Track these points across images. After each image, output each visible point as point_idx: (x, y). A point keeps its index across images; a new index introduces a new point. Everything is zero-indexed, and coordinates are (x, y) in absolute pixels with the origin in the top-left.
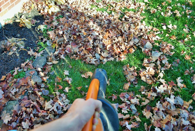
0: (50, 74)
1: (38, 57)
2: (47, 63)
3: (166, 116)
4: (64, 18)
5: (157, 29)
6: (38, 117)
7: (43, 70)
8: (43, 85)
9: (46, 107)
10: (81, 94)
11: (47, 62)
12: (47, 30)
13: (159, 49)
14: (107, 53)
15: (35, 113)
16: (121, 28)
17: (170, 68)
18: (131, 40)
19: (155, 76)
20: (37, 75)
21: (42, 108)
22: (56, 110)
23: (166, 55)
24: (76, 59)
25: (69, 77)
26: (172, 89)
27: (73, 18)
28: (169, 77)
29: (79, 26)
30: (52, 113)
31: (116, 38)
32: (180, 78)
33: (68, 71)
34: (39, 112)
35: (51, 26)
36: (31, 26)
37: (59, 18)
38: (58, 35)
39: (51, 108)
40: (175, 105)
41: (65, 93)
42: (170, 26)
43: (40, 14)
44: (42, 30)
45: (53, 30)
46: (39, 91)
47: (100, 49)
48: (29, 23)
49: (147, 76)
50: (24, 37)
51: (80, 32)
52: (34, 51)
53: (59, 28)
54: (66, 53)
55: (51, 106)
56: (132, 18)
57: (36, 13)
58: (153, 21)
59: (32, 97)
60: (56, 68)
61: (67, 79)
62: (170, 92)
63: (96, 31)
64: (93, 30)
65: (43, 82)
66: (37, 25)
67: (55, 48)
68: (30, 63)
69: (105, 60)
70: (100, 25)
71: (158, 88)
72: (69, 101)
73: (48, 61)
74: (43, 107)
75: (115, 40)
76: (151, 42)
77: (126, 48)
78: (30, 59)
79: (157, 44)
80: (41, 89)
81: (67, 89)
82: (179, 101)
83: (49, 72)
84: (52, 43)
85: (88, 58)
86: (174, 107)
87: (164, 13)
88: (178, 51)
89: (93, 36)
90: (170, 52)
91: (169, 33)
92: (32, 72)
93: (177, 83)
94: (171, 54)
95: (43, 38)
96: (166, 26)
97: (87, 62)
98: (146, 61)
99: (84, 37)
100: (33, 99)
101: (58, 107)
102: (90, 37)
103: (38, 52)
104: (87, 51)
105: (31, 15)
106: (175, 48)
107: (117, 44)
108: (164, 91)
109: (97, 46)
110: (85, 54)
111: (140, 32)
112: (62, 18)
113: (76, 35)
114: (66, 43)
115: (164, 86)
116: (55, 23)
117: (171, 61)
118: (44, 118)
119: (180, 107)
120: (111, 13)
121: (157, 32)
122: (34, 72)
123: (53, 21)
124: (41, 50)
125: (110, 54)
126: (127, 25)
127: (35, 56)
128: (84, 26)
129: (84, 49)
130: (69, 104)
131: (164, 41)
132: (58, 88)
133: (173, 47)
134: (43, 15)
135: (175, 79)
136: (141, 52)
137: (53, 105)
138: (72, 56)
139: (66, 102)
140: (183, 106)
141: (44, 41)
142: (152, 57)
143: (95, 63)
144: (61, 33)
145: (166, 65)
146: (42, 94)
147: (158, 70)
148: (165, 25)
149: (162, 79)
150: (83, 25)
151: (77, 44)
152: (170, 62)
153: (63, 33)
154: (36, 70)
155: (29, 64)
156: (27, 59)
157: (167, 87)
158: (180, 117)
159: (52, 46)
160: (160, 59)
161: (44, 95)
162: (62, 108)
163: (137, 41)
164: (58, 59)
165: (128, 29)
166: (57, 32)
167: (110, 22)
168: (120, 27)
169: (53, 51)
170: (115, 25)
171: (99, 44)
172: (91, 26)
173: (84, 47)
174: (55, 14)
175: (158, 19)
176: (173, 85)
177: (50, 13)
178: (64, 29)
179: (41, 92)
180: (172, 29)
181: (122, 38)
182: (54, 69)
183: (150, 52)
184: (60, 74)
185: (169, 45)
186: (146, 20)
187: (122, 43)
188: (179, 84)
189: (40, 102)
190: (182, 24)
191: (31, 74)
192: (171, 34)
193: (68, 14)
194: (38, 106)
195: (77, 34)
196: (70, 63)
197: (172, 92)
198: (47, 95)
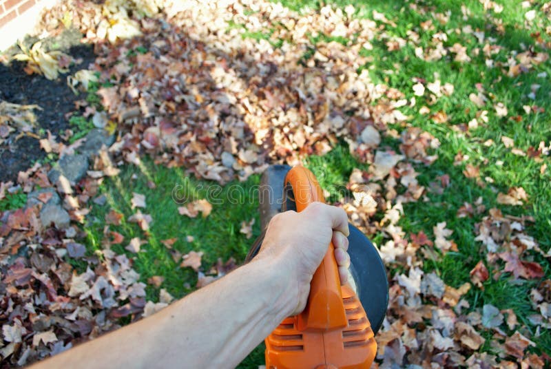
0: (94, 204)
1: (66, 156)
2: (90, 173)
3: (391, 323)
4: (149, 55)
5: (399, 94)
6: (48, 313)
7: (77, 191)
8: (71, 232)
9: (72, 289)
10: (171, 258)
11: (89, 169)
12: (98, 86)
13: (395, 146)
14: (254, 152)
15: (43, 302)
16: (299, 86)
17: (421, 198)
18: (322, 120)
19: (378, 216)
20: (57, 204)
21: (62, 291)
22: (97, 297)
23: (414, 164)
24: (170, 166)
25: (144, 211)
26: (419, 255)
27: (173, 57)
28: (415, 223)
29: (184, 76)
30: (87, 304)
31: (282, 114)
32: (444, 224)
33: (143, 197)
34: (52, 300)
35: (112, 74)
36: (59, 72)
37: (136, 53)
38: (127, 101)
39: (87, 291)
40: (421, 295)
41: (129, 254)
42: (435, 87)
43: (84, 41)
44: (86, 84)
45: (114, 85)
46: (57, 245)
47: (237, 140)
48: (52, 65)
49: (355, 216)
50: (35, 102)
51: (186, 93)
52: (58, 140)
53: (130, 81)
54: (144, 149)
55: (87, 287)
56: (335, 61)
57: (76, 39)
58: (390, 72)
59: (38, 260)
60: (114, 187)
61: (139, 216)
62: (412, 262)
63: (230, 91)
64: (224, 89)
65: (74, 222)
66: (74, 69)
67: (116, 134)
68: (41, 172)
69: (248, 170)
70: (244, 77)
71: (379, 248)
72: (138, 276)
73: (93, 167)
74: (66, 288)
75: (277, 118)
76: (376, 128)
77: (307, 141)
78: (43, 161)
79: (394, 134)
80: (65, 241)
81: (135, 244)
82: (431, 285)
83: (90, 197)
84: (106, 121)
85: (202, 163)
86: (417, 302)
87: (424, 49)
88: (448, 154)
89: (219, 105)
90: (424, 154)
91: (431, 103)
92: (45, 197)
93: (434, 239)
94: (428, 161)
95: (86, 106)
96: (425, 85)
97: (198, 173)
98: (357, 175)
99: (197, 107)
100: (39, 267)
101: (106, 291)
102: (213, 108)
103: (67, 143)
104: (199, 144)
105: (62, 42)
106: (440, 146)
107: (282, 131)
108: (397, 258)
109: (229, 134)
110: (195, 154)
111: (351, 99)
112: (145, 53)
113: (174, 101)
114: (145, 121)
115: (396, 245)
116: (122, 68)
117: (424, 178)
118: (63, 317)
119: (435, 303)
120: (280, 45)
121: (397, 100)
122: (50, 195)
123: (116, 62)
124: (78, 139)
125: (264, 155)
126: (318, 80)
127: (58, 154)
128: (197, 79)
129: (193, 139)
130: (136, 284)
131: (415, 126)
132: (112, 240)
133: (435, 143)
134: (93, 45)
135: (430, 229)
136: (347, 153)
137: (92, 283)
138: (158, 158)
139: (129, 277)
140: (442, 298)
141: (86, 115)
142: (374, 167)
143: (218, 177)
144: (134, 93)
145: (411, 190)
146: (68, 254)
147: (386, 200)
148: (422, 83)
149: (395, 225)
150: (197, 76)
151: (176, 125)
152: (421, 182)
153: (140, 94)
154: (57, 192)
155: (40, 175)
156: (36, 160)
157: (405, 248)
158: (429, 327)
159: (108, 129)
160: (397, 173)
161: (72, 258)
162: (117, 293)
163: (339, 122)
164: (121, 163)
165: (318, 90)
166: (123, 90)
167: (273, 69)
168: (294, 83)
169: (109, 141)
170: (284, 76)
171: (234, 126)
172: (217, 78)
173: (193, 134)
174: (127, 42)
175: (405, 64)
176: (423, 244)
177: (112, 39)
178: (143, 85)
179: (65, 248)
180: (439, 95)
181: (299, 114)
182: (108, 189)
183: (371, 153)
184: (122, 204)
185: (426, 135)
186: (373, 67)
187: (296, 128)
188: (441, 242)
189: (59, 276)
190: (468, 82)
191: (40, 201)
192: (435, 108)
193: (160, 44)
194: (52, 285)
195: (178, 99)
196: (153, 176)
197: (418, 260)
198: (81, 259)
